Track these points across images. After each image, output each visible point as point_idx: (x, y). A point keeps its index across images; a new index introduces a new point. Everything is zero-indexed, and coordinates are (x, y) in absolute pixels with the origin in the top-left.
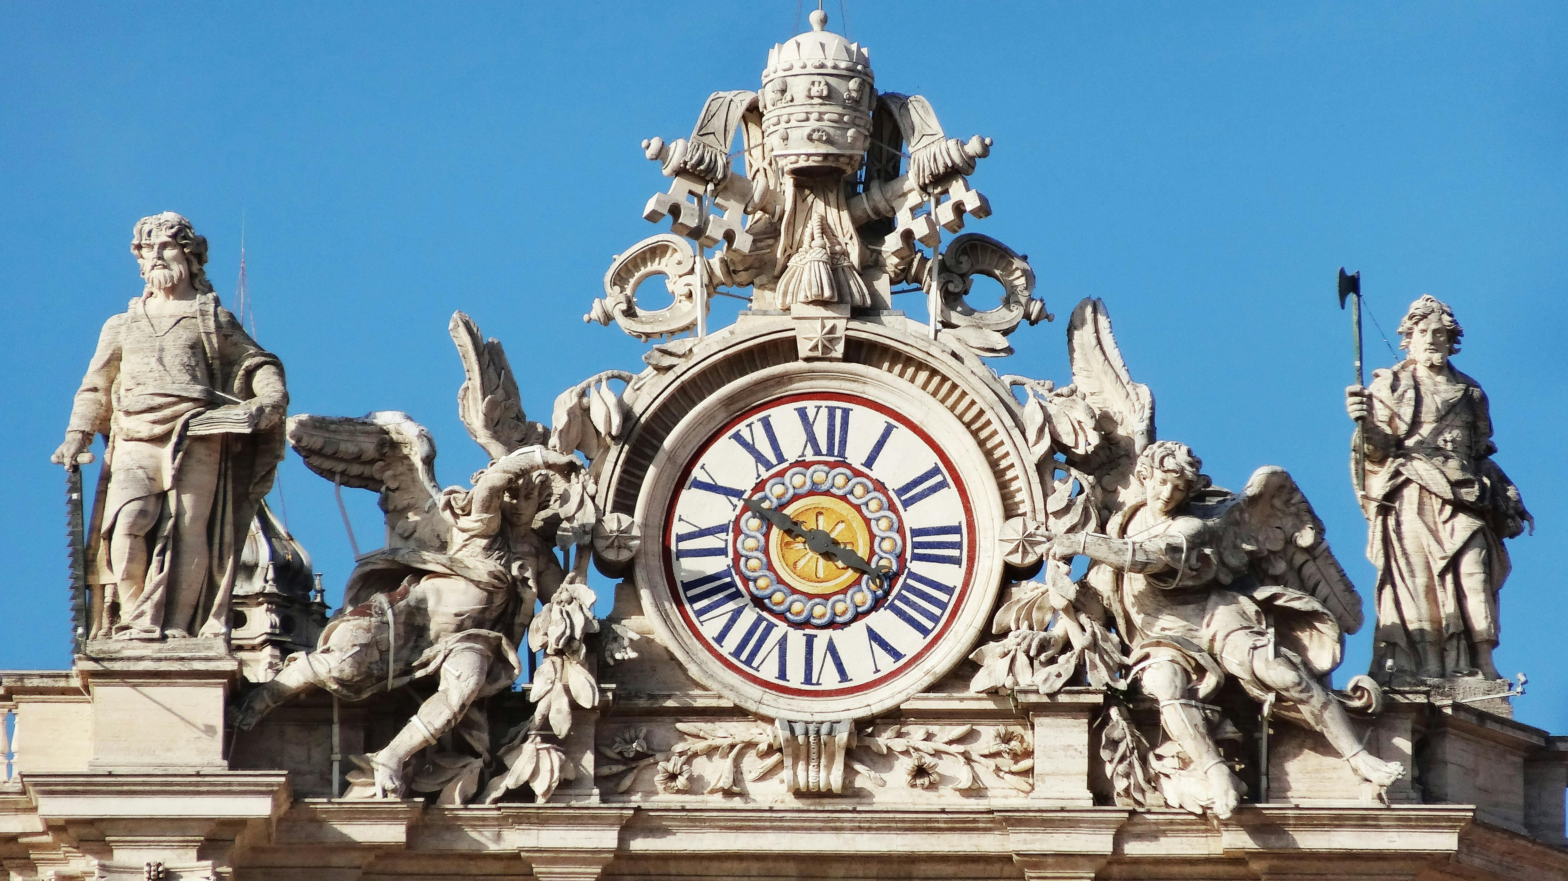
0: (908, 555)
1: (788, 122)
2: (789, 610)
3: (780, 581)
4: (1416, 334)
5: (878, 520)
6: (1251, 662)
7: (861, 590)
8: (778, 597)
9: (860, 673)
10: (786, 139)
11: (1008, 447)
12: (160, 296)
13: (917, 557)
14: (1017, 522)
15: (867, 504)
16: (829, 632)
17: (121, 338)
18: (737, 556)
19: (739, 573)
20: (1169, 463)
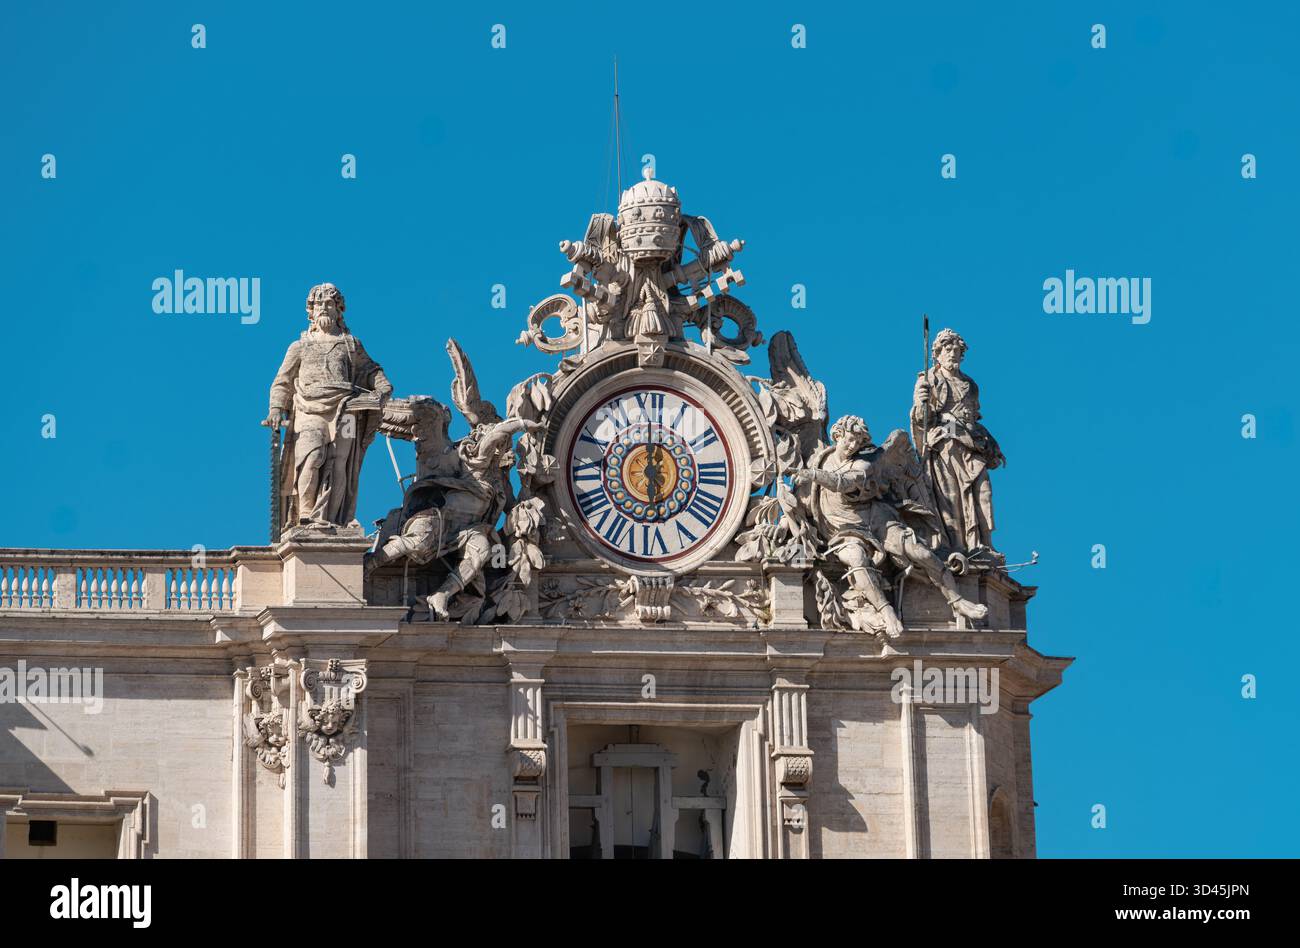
0: (697, 480)
1: (642, 232)
2: (634, 511)
3: (629, 494)
4: (944, 351)
5: (680, 459)
6: (904, 544)
7: (672, 500)
8: (628, 503)
9: (674, 548)
10: (639, 242)
11: (752, 416)
12: (321, 332)
13: (701, 481)
14: (761, 462)
15: (674, 450)
16: (656, 524)
17: (302, 354)
18: (606, 480)
19: (607, 489)
20: (857, 428)
